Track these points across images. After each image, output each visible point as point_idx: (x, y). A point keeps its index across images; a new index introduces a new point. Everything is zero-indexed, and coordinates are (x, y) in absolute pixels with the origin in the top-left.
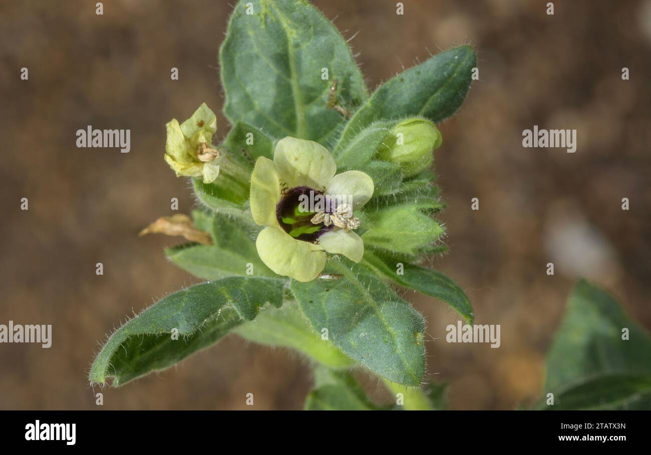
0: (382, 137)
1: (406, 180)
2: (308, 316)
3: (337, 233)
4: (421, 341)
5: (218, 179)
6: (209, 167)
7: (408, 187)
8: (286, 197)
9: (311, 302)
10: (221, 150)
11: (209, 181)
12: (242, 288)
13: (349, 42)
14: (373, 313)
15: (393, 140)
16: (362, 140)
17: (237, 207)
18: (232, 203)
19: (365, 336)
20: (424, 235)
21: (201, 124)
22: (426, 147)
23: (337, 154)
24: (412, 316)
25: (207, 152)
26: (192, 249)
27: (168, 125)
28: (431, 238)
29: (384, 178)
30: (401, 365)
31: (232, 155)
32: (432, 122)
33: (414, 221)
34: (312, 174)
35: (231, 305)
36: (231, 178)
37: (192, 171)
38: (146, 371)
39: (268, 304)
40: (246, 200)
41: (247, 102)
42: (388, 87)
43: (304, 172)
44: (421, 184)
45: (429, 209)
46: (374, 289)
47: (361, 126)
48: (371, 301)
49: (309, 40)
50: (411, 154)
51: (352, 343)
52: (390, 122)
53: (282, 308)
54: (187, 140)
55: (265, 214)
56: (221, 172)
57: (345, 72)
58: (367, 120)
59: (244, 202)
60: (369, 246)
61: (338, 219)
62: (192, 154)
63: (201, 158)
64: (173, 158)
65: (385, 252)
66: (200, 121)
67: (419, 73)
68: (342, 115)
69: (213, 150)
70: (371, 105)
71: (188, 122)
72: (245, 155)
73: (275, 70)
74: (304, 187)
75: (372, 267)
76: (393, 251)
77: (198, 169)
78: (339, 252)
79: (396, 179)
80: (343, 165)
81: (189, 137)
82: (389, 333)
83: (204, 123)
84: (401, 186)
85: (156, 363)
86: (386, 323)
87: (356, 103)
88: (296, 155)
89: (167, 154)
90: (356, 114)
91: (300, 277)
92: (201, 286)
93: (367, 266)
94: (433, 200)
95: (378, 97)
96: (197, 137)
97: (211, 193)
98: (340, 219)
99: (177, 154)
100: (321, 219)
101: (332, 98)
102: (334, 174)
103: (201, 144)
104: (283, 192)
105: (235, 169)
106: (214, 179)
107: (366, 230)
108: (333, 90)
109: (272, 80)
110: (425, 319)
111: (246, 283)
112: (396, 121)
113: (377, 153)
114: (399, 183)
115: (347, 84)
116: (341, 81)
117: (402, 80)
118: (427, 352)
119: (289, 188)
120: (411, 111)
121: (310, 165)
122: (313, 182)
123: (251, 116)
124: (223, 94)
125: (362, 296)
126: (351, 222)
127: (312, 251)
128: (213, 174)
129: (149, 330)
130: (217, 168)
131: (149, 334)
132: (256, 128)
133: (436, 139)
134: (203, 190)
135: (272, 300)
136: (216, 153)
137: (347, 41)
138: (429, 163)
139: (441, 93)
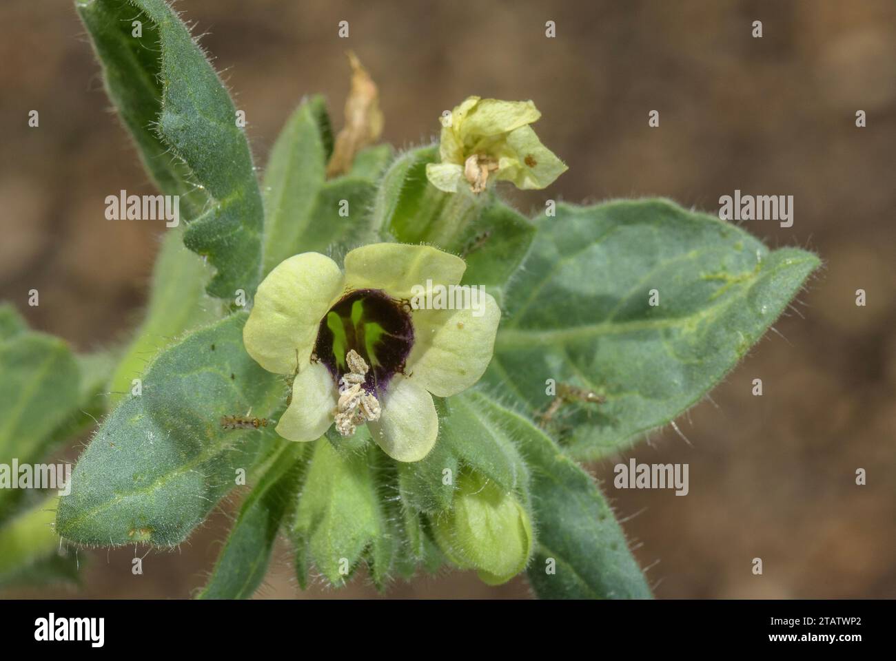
0: (499, 479)
1: (425, 520)
2: (187, 341)
3: (329, 396)
4: (136, 538)
5: (436, 190)
6: (454, 175)
7: (411, 523)
8: (396, 308)
9: (213, 348)
10: (486, 197)
11: (430, 174)
12: (241, 228)
13: (671, 426)
14: (187, 455)
15: (493, 498)
16: (496, 444)
17: (385, 223)
18: (391, 214)
19: (147, 440)
20: (328, 549)
21: (530, 161)
22: (480, 555)
23: (474, 398)
24: (181, 525)
25: (481, 171)
26: (318, 143)
27: (531, 103)
28: (322, 562)
29: (428, 479)
30: (93, 501)
31: (479, 216)
32: (525, 568)
33: (351, 532)
34: (433, 354)
35: (212, 208)
36: (437, 214)
37: (449, 145)
38: (103, 56)
39: (215, 272)
40: (397, 238)
41: (575, 246)
42: (590, 491)
43: (436, 340)
44: (417, 546)
45: (373, 561)
46: (233, 459)
47: (523, 443)
48: (210, 452)
49: (678, 356)
50: (468, 530)
51: (137, 418)
52: (527, 495)
53: (206, 296)
54: (503, 137)
55: (366, 269)
56: (448, 195)
57: (619, 418)
58: (532, 454)
59: (394, 234)
60: (312, 452)
61: (353, 396)
62: (480, 145)
63: (472, 161)
64: (472, 111)
65: (300, 480)
66: (535, 159)
67: (614, 547)
68: (544, 410)
69: (485, 183)
70: (560, 460)
71: (535, 139)
72: (478, 239)
73: (627, 294)
74: (412, 339)
75: (275, 457)
76: (300, 494)
77: (451, 155)
78: (295, 397)
79: (426, 503)
80: (451, 409)
81: (508, 139)
82: (151, 481)
83: (532, 166)
84: (413, 511)
85: (117, 74)
86: (169, 477)
87: (564, 436)
88: (468, 326)
89: (480, 100)
90: (545, 435)
91: (251, 328)
92: (247, 155)
93: (276, 447)
94: (388, 565)
95: (574, 474)
96: (509, 155)
97: (410, 177)
98: (353, 400)
99: (478, 118)
100: (356, 367)
101: (575, 393)
102: (434, 393)
103: (496, 161)
104: (405, 302)
105: (453, 222)
106: (434, 183)
107: (336, 447)
108: (588, 395)
109: (611, 288)
110: (177, 547)
111: (251, 234)
112: (529, 504)
113: (471, 469)
114: (418, 506)
115: (599, 420)
116: (604, 410)
117: (603, 517)
118: (117, 548)
119: (411, 314)
120: (547, 532)
121: (450, 350)
122: (421, 355)
123: (550, 252)
124: (590, 203)
125: (221, 436)
126: (349, 421)
127: (297, 351)
128: (442, 180)
129: (168, 59)
130: (452, 189)
131: (161, 60)
132: (525, 259)
133: (495, 573)
134: (416, 163)
135: (219, 279)
136: (480, 187)
137: (673, 423)
138: (455, 561)
139: (577, 586)
